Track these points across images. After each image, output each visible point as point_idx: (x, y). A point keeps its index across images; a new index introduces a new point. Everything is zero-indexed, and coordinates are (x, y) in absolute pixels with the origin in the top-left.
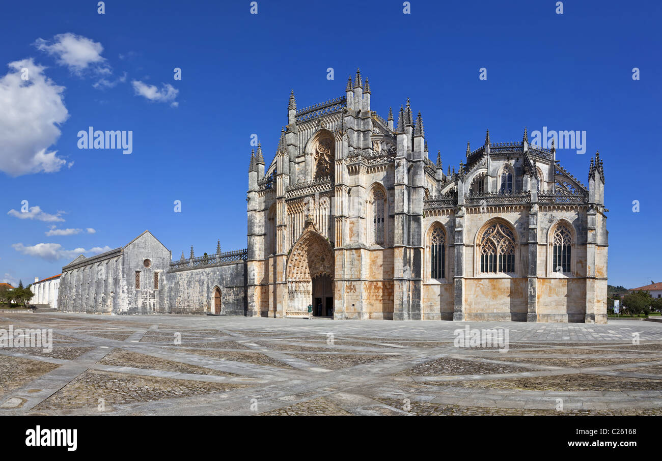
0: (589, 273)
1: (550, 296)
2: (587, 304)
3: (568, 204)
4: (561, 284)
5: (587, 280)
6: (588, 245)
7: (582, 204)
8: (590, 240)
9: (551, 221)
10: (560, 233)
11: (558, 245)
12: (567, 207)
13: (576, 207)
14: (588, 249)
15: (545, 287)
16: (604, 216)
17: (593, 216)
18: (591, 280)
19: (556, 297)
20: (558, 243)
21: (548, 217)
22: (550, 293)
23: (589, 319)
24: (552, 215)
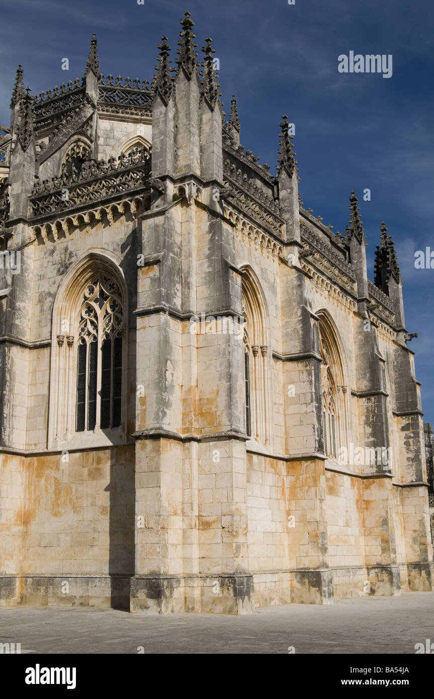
0: (144, 418)
1: (56, 514)
2: (139, 539)
3: (104, 203)
4: (86, 471)
5: (138, 444)
6: (139, 321)
7: (137, 193)
8: (144, 300)
9: (63, 269)
10: (96, 301)
11: (89, 340)
12: (104, 213)
13: (127, 206)
14: (139, 335)
15: (43, 482)
16: (213, 213)
17: (159, 220)
18: (149, 443)
19: (69, 517)
20: (89, 334)
21: (57, 257)
22: (56, 503)
23: (142, 595)
24: (66, 249)
